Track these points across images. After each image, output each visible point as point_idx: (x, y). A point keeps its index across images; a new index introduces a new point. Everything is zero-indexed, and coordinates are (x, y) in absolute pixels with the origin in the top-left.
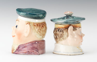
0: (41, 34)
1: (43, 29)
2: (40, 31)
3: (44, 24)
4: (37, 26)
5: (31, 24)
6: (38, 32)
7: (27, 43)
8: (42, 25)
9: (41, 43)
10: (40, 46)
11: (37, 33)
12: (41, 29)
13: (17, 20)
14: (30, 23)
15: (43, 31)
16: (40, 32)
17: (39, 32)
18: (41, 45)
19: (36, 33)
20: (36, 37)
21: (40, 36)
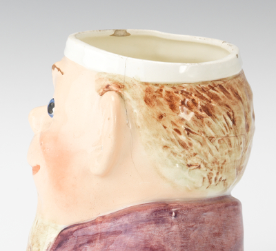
0: (194, 160)
1: (209, 124)
2: (183, 138)
3: (220, 94)
4: (167, 107)
5: (127, 94)
6: (168, 143)
7: (106, 213)
8: (202, 98)
9: (194, 221)
10: (186, 237)
11: (165, 153)
12: (195, 129)
13: (54, 67)
14: (121, 86)
15: (211, 139)
16: (183, 145)
17: (178, 149)
18: (192, 235)
19: (158, 154)
20: (163, 178)
21: (186, 173)
